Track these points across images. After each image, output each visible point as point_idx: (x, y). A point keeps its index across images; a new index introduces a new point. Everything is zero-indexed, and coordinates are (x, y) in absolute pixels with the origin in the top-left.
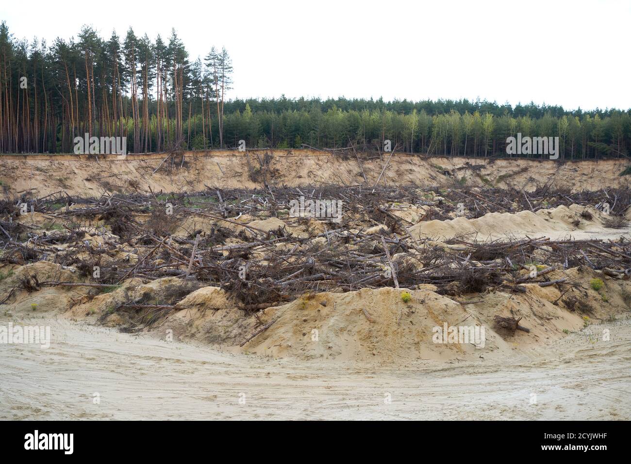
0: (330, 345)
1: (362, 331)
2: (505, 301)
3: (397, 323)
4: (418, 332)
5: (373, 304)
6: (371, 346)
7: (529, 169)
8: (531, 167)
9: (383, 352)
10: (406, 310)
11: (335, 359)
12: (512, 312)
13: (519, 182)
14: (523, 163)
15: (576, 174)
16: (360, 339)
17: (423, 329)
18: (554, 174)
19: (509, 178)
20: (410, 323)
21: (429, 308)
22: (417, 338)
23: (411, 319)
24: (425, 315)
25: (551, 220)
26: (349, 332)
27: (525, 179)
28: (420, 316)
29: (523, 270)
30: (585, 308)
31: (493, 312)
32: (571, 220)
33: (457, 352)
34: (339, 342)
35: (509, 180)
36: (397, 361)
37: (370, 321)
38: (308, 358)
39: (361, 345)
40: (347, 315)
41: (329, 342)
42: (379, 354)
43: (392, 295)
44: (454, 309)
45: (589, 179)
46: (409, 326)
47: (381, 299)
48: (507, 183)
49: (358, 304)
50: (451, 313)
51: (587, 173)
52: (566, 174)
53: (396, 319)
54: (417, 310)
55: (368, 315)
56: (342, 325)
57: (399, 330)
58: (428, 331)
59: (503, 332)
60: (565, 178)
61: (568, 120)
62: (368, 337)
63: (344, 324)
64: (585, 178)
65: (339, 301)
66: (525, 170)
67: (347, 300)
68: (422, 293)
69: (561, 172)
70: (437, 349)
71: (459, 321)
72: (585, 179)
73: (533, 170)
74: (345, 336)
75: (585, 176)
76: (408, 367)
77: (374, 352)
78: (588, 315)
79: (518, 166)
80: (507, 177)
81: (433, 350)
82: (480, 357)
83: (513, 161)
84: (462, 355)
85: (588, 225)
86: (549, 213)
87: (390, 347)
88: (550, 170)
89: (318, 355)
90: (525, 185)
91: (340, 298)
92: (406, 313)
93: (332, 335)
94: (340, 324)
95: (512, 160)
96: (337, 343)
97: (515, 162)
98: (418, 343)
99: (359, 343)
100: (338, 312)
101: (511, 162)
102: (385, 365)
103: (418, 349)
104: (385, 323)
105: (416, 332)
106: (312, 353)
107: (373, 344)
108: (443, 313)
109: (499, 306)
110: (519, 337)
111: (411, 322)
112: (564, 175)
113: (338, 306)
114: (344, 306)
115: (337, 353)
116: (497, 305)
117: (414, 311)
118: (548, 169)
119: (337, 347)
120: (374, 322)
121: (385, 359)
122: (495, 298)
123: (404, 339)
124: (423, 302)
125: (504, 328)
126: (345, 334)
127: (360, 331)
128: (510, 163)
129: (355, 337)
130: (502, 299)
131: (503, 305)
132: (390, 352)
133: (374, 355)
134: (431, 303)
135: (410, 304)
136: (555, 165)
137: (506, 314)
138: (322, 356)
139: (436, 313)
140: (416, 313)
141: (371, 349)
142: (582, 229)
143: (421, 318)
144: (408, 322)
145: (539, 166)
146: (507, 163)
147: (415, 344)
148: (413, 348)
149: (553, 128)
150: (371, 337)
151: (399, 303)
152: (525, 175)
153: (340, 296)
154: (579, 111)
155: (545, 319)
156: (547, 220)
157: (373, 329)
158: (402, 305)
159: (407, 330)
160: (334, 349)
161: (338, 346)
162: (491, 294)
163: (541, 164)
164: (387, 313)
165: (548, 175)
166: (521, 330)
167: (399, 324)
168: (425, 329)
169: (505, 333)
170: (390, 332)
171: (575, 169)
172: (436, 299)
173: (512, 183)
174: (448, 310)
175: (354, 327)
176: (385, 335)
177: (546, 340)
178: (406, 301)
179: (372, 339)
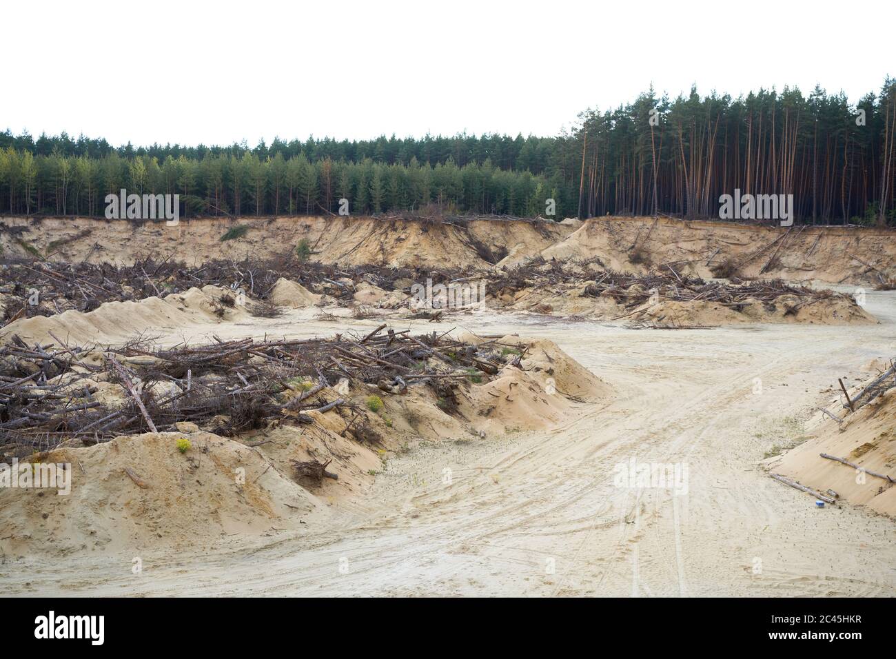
0: (92, 528)
1: (132, 502)
2: (297, 438)
3: (179, 486)
4: (211, 496)
5: (137, 461)
6: (151, 524)
7: (93, 232)
8: (95, 229)
9: (173, 530)
10: (187, 465)
11: (106, 550)
12: (309, 453)
13: (80, 252)
14: (83, 224)
15: (160, 239)
16: (132, 515)
17: (216, 490)
18: (129, 240)
19: (64, 246)
20: (197, 484)
21: (215, 459)
22: (212, 504)
23: (196, 478)
24: (213, 470)
25: (187, 309)
26: (113, 506)
27: (87, 247)
28: (208, 472)
29: (287, 391)
30: (373, 438)
31: (286, 455)
32: (213, 308)
33: (269, 518)
34: (102, 522)
35: (65, 248)
36: (197, 542)
37: (140, 486)
38: (64, 552)
39: (136, 524)
40: (104, 480)
41: (89, 525)
42: (166, 534)
43: (161, 443)
44: (249, 457)
45: (179, 246)
46: (196, 488)
47: (147, 452)
48: (62, 253)
49: (118, 462)
50: (246, 462)
51: (175, 238)
52: (145, 238)
53: (177, 480)
54: (202, 463)
55: (137, 478)
56: (100, 497)
57: (185, 496)
58: (223, 493)
59: (306, 482)
60: (145, 244)
61: (144, 161)
62: (143, 511)
63: (102, 494)
64: (172, 244)
65: (86, 460)
66: (87, 233)
67: (99, 456)
68: (200, 437)
69: (139, 237)
70: (243, 517)
71: (260, 474)
72: (173, 246)
73: (98, 233)
74: (108, 513)
75: (173, 242)
76: (216, 549)
77: (159, 531)
78: (377, 446)
79: (77, 227)
80: (62, 244)
81: (239, 520)
82: (301, 522)
83: (69, 221)
84: (277, 522)
85: (235, 314)
86: (183, 299)
87: (179, 522)
88: (123, 232)
89: (78, 547)
90: (89, 256)
91: (86, 456)
92: (189, 469)
93: (89, 513)
94: (97, 495)
95: (67, 218)
96: (101, 525)
97: (72, 222)
98: (216, 511)
99: (132, 521)
100: (90, 478)
101: (66, 222)
102: (182, 549)
103: (218, 520)
104: (163, 486)
105: (208, 496)
106: (67, 544)
107: (154, 521)
108: (236, 464)
109: (291, 446)
110: (329, 487)
111: (198, 481)
112: (143, 241)
113: (88, 467)
114: (97, 467)
115: (105, 539)
116: (288, 444)
117: (197, 465)
118: (119, 232)
119: (102, 531)
120: (146, 487)
121: (179, 540)
122: (283, 434)
123: (195, 508)
124: (205, 450)
125: (308, 476)
126: (107, 509)
127: (129, 503)
128: (64, 224)
129: (125, 513)
130: (291, 435)
131: (296, 444)
132: (181, 530)
133: (160, 536)
134: (217, 451)
135: (189, 455)
136: (129, 227)
137: (304, 458)
138: (84, 547)
139: (226, 465)
140: (201, 467)
141: (152, 528)
142: (229, 320)
143: (210, 474)
144: (194, 481)
145: (107, 228)
146: (59, 224)
147: (212, 513)
148: (211, 520)
149: (123, 174)
150: (147, 510)
151: (174, 455)
152: (88, 241)
153: (86, 451)
154: (129, 147)
155: (344, 457)
156: (181, 309)
157: (148, 497)
158: (179, 458)
159: (195, 495)
160: (98, 533)
161: (103, 529)
162: (277, 429)
163: (110, 224)
164: (162, 472)
165: (121, 240)
166: (328, 477)
167: (183, 487)
168: (219, 489)
169: (310, 484)
170: (172, 500)
171: (158, 231)
172: (222, 444)
173: (69, 253)
174: (241, 459)
175: (118, 497)
176: (168, 505)
177: (359, 487)
178: (183, 451)
179: (150, 513)
